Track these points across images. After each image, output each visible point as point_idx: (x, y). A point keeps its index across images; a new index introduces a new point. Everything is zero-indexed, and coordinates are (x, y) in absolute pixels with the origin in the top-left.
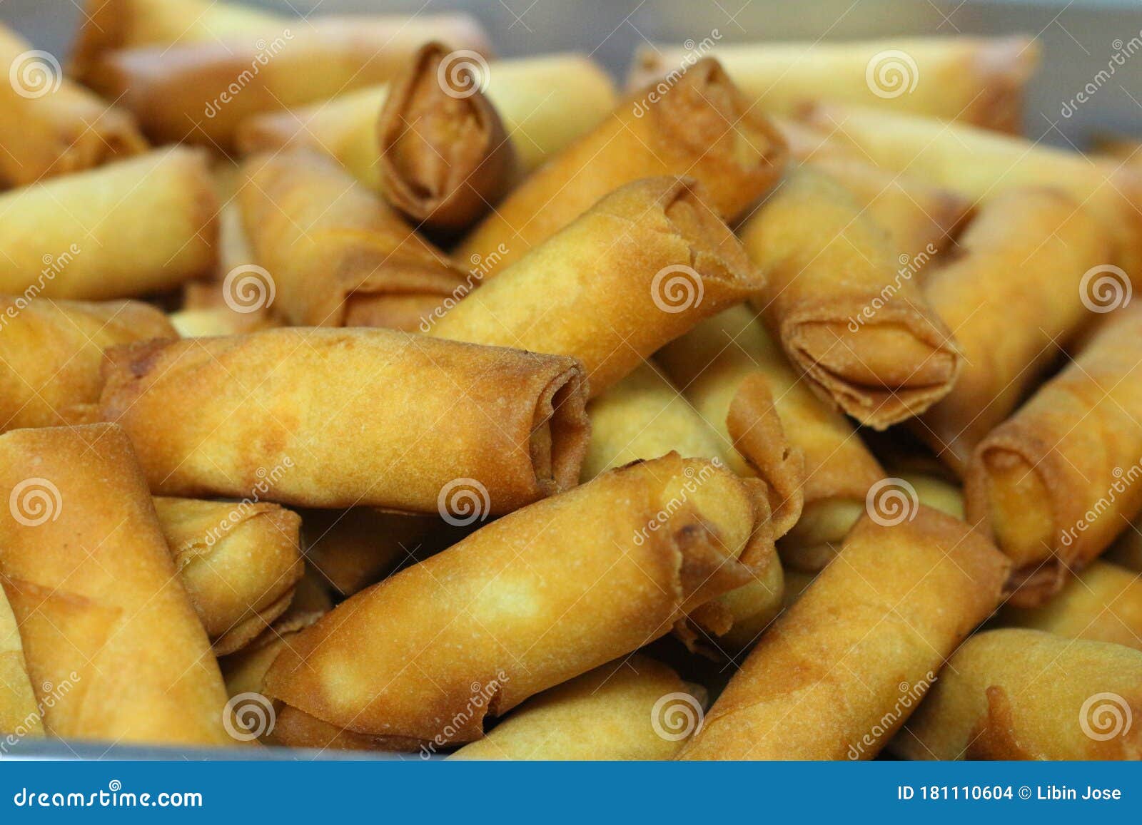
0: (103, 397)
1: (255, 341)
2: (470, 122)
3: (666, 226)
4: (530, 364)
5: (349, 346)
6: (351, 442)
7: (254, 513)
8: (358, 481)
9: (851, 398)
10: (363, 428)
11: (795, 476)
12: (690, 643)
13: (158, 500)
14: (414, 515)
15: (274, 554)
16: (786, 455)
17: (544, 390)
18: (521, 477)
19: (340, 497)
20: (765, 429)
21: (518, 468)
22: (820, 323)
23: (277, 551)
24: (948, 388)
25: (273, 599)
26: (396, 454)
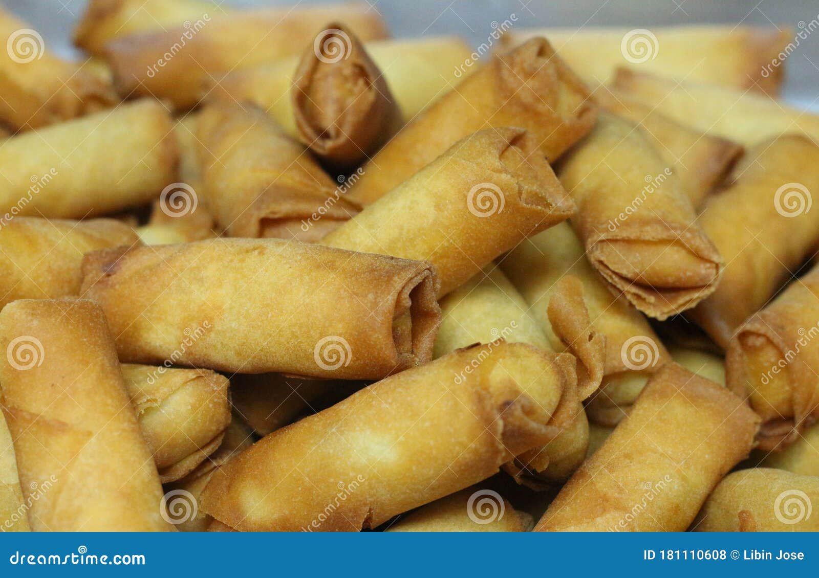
0: (83, 289)
1: (193, 248)
2: (361, 82)
3: (500, 168)
4: (394, 267)
5: (261, 253)
6: (261, 326)
7: (194, 377)
8: (268, 354)
9: (638, 297)
10: (270, 315)
11: (598, 353)
12: (517, 477)
13: (124, 365)
14: (309, 379)
15: (209, 408)
16: (591, 337)
17: (403, 288)
18: (386, 353)
19: (254, 366)
20: (575, 317)
21: (383, 346)
22: (614, 241)
23: (211, 406)
24: (713, 289)
25: (208, 441)
26: (294, 336)
